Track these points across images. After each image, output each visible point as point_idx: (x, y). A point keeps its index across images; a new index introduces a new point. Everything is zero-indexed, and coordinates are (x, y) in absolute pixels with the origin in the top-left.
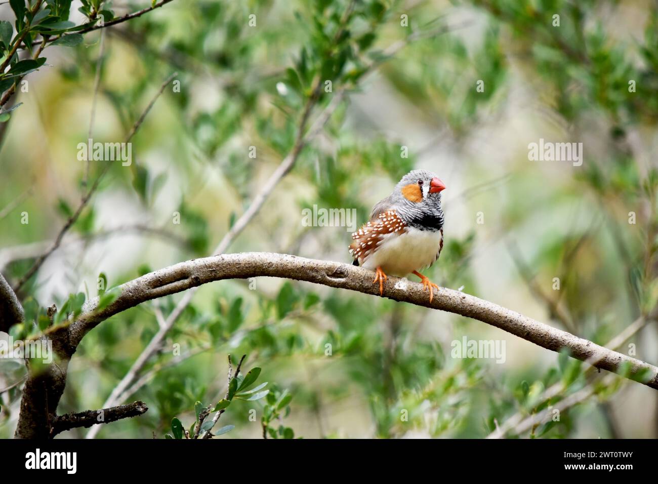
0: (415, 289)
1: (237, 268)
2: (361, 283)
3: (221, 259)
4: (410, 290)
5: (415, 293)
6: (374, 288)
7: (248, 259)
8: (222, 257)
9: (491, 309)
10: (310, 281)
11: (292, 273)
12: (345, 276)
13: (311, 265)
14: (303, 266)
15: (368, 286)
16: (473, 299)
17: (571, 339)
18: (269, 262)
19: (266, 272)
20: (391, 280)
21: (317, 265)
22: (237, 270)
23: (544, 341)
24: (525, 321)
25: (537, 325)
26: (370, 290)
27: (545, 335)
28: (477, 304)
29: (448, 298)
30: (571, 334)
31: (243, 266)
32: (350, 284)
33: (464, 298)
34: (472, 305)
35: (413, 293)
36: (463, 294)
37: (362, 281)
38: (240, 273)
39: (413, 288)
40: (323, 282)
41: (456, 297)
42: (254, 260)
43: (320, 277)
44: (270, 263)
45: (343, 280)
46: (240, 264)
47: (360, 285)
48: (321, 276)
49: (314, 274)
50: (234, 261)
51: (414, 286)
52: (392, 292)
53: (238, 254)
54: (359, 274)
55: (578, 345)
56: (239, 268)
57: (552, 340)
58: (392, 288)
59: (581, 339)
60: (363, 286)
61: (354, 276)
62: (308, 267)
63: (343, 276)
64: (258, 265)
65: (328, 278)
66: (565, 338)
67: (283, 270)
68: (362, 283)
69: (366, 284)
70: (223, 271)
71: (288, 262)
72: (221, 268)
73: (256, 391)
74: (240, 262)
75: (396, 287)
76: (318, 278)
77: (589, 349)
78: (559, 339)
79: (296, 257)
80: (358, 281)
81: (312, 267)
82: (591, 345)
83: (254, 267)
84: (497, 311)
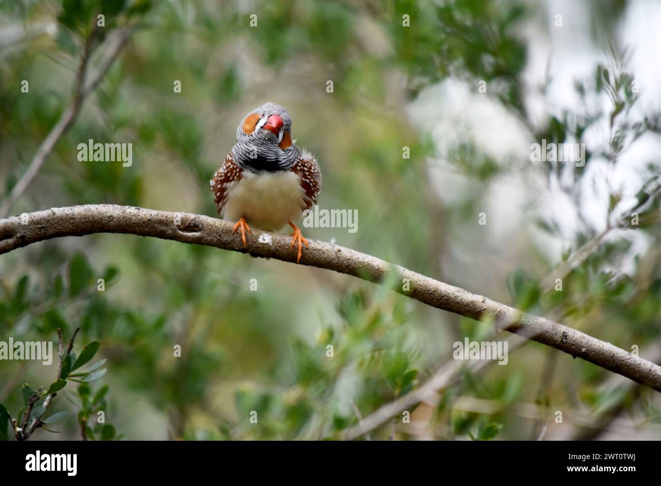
0: (283, 242)
1: (71, 223)
2: (218, 237)
3: (52, 213)
4: (277, 243)
5: (282, 247)
6: (234, 243)
7: (83, 213)
8: (52, 211)
9: (371, 263)
10: (158, 237)
11: (137, 228)
12: (200, 230)
13: (160, 217)
14: (149, 219)
15: (227, 241)
16: (350, 252)
17: (464, 295)
18: (108, 215)
19: (106, 228)
20: (254, 233)
21: (166, 217)
22: (71, 226)
23: (433, 298)
24: (411, 276)
25: (425, 281)
26: (230, 245)
27: (435, 291)
28: (355, 257)
29: (321, 252)
30: (463, 290)
31: (79, 220)
32: (206, 238)
33: (340, 251)
34: (349, 259)
35: (280, 247)
36: (338, 247)
37: (220, 235)
38: (74, 229)
39: (280, 242)
40: (174, 237)
41: (330, 250)
42: (91, 213)
43: (170, 232)
44: (110, 217)
45: (197, 234)
46: (75, 218)
47: (218, 240)
48: (172, 230)
49: (163, 228)
50: (67, 215)
51: (281, 238)
52: (256, 247)
53: (72, 207)
54: (216, 227)
55: (472, 302)
56: (73, 223)
57: (443, 297)
58: (255, 242)
59: (475, 295)
60: (221, 241)
61: (210, 229)
62: (157, 220)
63: (196, 229)
64: (97, 220)
65: (180, 232)
66: (457, 294)
67: (127, 225)
68: (221, 237)
69: (225, 238)
70: (55, 227)
71: (132, 214)
72: (52, 225)
73: (92, 369)
74: (75, 217)
75: (261, 240)
76: (168, 233)
77: (485, 306)
78: (451, 295)
79: (141, 209)
80: (215, 234)
81: (160, 220)
82: (486, 301)
83: (92, 221)
84: (377, 266)
